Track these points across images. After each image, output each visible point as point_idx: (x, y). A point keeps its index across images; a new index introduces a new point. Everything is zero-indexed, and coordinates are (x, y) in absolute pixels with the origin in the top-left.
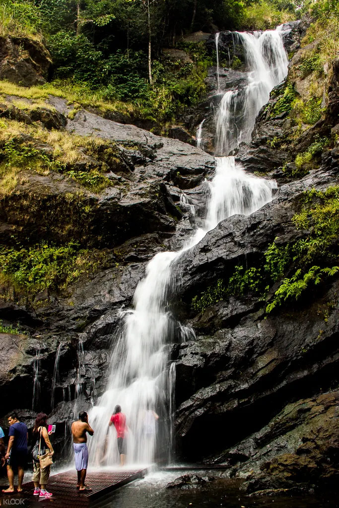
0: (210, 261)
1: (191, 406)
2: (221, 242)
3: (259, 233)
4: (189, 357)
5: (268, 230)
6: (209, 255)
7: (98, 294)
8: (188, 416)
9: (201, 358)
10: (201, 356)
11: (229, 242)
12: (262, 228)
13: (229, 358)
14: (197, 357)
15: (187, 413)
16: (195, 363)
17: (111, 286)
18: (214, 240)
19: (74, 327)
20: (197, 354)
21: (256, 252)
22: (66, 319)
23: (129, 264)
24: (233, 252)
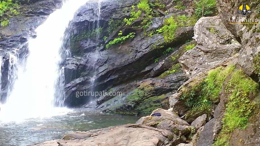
0: (81, 21)
1: (70, 87)
2: (87, 12)
3: (105, 11)
4: (70, 65)
5: (110, 10)
6: (81, 17)
7: (24, 30)
8: (68, 91)
9: (76, 66)
10: (76, 65)
11: (91, 13)
12: (107, 9)
13: (87, 66)
14: (74, 65)
15: (68, 89)
16: (73, 68)
17: (31, 26)
18: (84, 11)
19: (11, 45)
20: (74, 64)
21: (103, 20)
22: (6, 41)
23: (40, 16)
24: (92, 18)
